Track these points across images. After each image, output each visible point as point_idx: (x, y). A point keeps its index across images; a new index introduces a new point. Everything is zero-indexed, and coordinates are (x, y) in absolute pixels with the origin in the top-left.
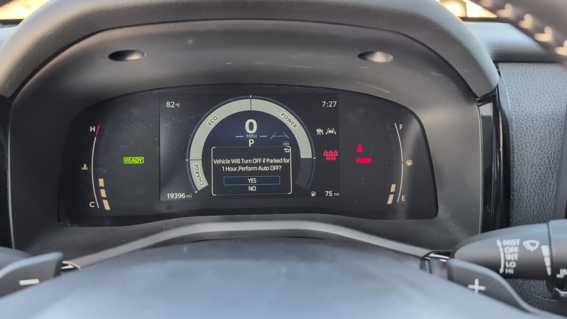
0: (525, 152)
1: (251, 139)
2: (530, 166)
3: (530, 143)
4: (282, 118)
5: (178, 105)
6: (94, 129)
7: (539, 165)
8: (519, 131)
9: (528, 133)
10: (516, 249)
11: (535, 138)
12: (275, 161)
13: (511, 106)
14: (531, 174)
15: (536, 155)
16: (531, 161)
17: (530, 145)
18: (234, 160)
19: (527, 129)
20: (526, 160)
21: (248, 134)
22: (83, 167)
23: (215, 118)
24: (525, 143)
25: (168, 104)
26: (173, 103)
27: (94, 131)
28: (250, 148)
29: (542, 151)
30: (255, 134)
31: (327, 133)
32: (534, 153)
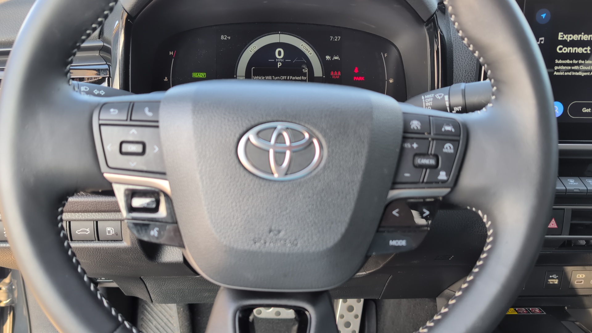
0: (461, 62)
1: (279, 62)
2: (464, 71)
3: (465, 56)
4: (302, 47)
5: (229, 38)
6: (172, 53)
7: (470, 71)
8: (457, 48)
9: (463, 50)
10: (431, 99)
11: (468, 53)
12: (296, 78)
13: (452, 32)
14: (465, 77)
15: (468, 64)
16: (465, 68)
17: (465, 58)
18: (267, 77)
19: (463, 47)
20: (461, 67)
21: (278, 59)
22: (165, 79)
23: (255, 47)
24: (461, 56)
25: (222, 37)
26: (225, 37)
27: (172, 54)
28: (279, 68)
29: (473, 62)
30: (282, 59)
31: (333, 59)
32: (467, 63)
